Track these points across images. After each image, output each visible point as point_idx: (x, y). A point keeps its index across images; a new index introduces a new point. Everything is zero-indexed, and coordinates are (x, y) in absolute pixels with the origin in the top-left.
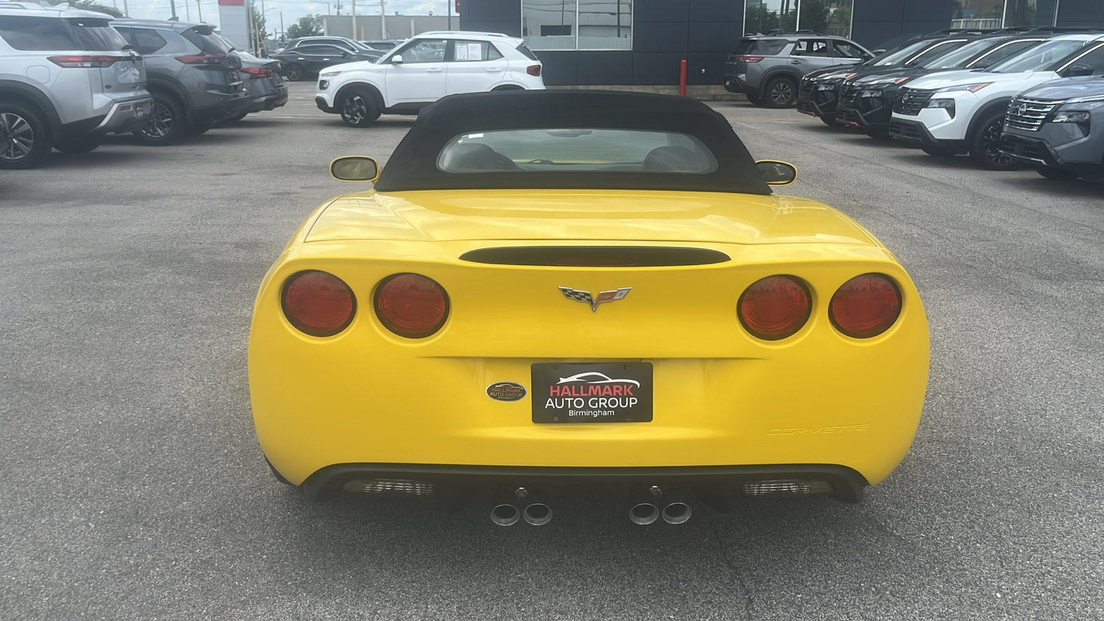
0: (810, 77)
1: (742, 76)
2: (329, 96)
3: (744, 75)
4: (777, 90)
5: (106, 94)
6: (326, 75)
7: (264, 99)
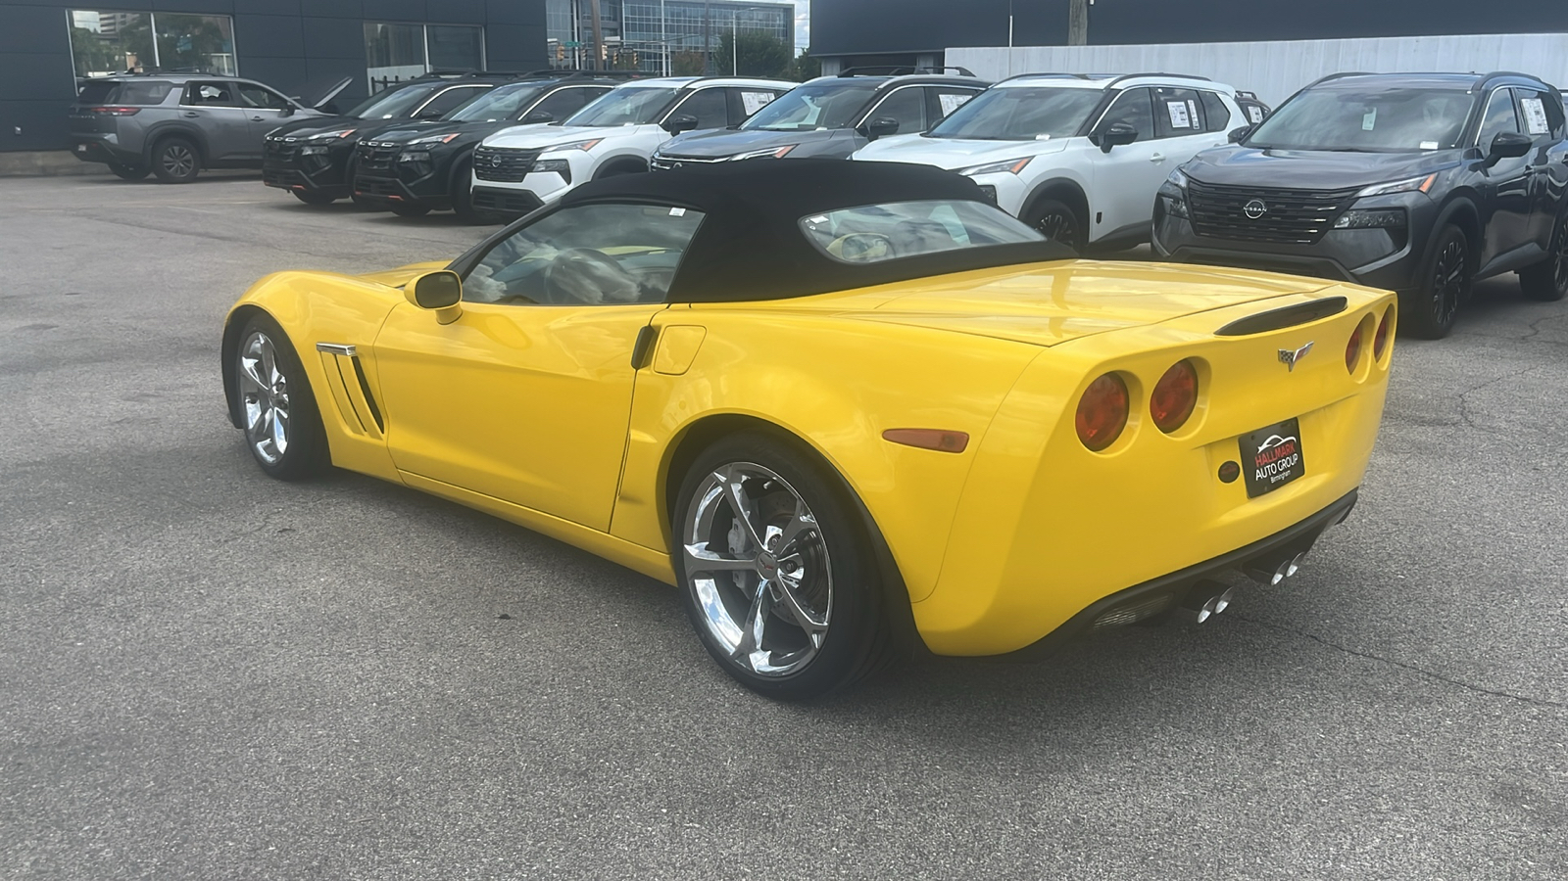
0: (274, 135)
1: (111, 137)
3: (113, 135)
4: (170, 156)
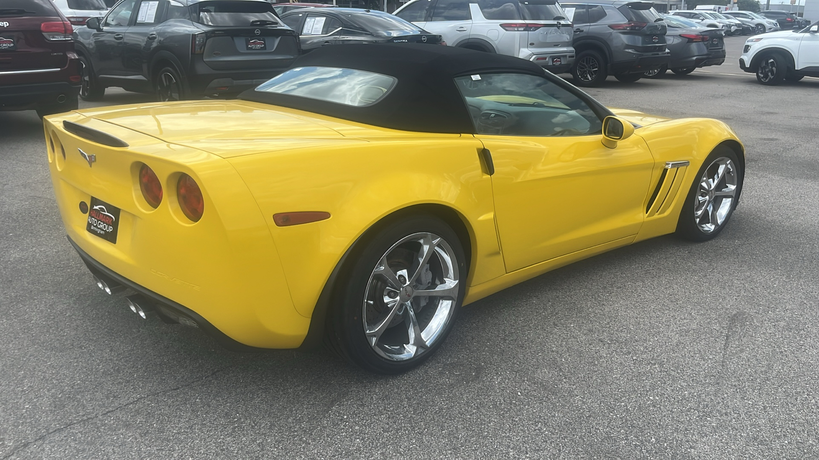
2: (748, 59)
5: (529, 49)
6: (752, 41)
7: (695, 58)
